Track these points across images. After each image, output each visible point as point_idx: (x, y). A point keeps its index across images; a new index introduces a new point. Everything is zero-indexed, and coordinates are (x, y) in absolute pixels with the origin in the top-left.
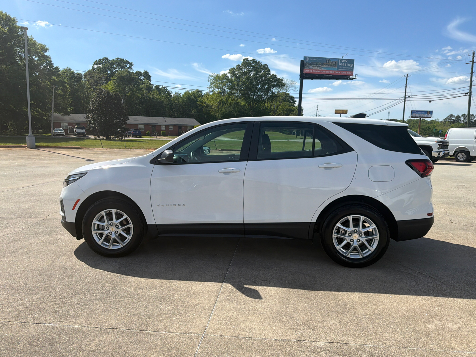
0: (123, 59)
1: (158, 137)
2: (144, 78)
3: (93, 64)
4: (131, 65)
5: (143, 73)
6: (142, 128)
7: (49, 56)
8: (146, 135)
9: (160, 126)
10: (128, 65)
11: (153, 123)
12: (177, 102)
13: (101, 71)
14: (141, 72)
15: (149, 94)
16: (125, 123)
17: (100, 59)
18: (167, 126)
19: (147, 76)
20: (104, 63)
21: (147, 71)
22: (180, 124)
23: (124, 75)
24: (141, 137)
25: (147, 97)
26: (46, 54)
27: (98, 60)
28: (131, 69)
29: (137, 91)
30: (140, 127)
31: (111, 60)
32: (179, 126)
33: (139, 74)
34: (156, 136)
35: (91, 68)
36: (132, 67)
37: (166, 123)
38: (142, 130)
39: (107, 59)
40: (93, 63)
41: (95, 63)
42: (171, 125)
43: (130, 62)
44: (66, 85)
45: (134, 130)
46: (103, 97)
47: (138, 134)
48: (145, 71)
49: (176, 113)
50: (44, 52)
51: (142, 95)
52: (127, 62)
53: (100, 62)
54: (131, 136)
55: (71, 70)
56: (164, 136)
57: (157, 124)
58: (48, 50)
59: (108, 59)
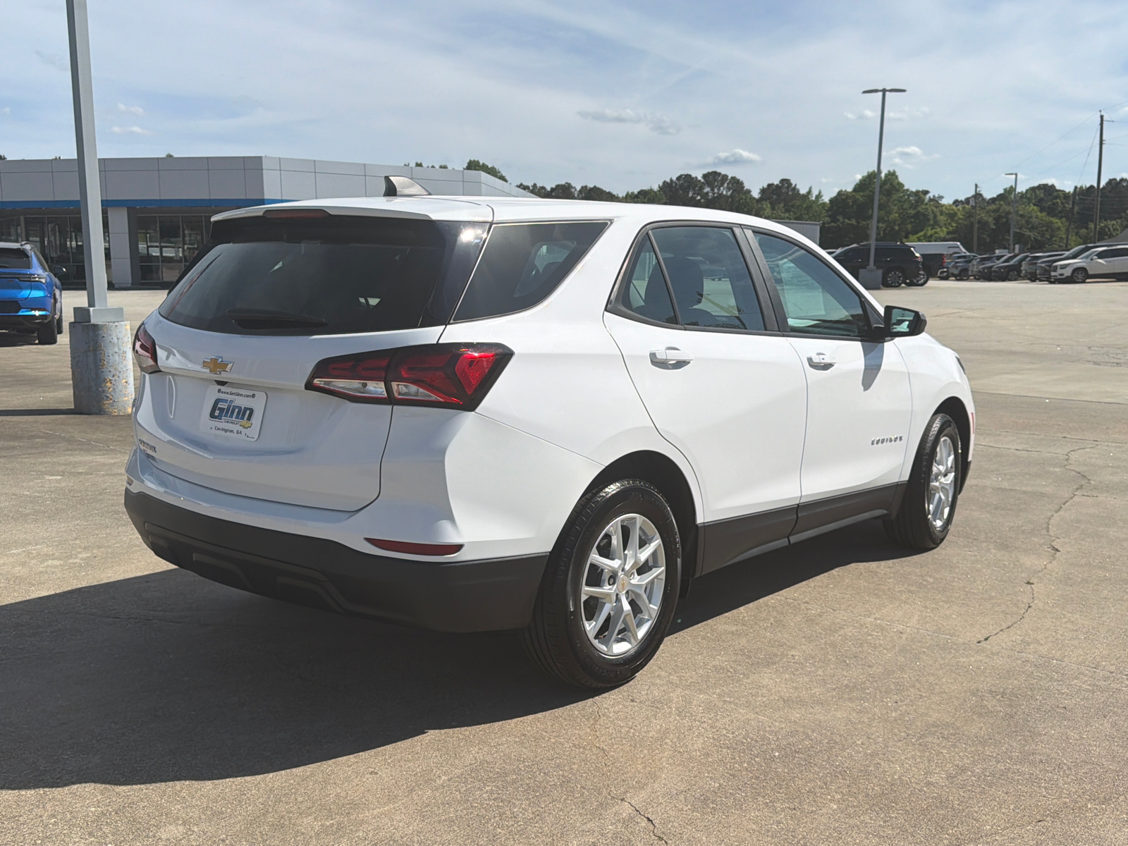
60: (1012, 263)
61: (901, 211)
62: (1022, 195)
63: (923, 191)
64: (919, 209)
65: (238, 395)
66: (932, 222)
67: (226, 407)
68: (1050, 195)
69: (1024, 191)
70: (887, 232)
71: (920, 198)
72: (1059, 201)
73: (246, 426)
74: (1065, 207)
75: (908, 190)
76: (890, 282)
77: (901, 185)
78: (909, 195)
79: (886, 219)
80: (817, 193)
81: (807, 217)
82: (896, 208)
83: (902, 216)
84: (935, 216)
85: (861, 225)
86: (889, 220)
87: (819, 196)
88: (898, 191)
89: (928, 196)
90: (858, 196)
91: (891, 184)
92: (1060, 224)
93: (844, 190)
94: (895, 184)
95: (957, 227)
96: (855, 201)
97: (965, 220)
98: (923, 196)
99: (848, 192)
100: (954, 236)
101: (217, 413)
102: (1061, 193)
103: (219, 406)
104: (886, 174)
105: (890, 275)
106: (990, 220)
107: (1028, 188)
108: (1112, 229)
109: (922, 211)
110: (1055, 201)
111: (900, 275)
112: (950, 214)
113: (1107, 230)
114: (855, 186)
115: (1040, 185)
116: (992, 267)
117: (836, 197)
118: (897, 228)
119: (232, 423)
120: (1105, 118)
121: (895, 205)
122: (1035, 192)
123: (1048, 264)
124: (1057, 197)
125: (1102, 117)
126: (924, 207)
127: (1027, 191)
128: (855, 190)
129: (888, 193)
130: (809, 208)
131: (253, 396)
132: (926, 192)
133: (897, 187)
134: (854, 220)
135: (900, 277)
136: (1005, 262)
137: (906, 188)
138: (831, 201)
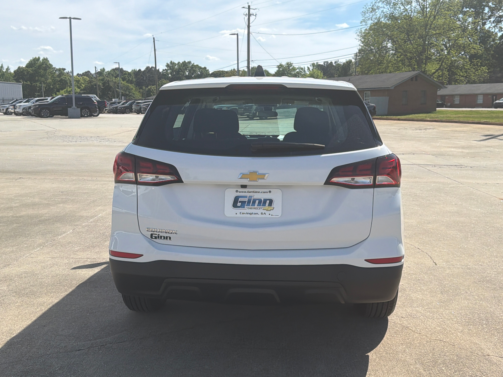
60: (126, 105)
61: (53, 78)
62: (109, 73)
63: (62, 68)
64: (62, 77)
65: (256, 192)
66: (69, 84)
67: (247, 200)
68: (122, 73)
69: (110, 71)
70: (47, 88)
71: (61, 72)
72: (126, 76)
73: (269, 209)
74: (129, 79)
75: (55, 68)
76: (83, 115)
77: (51, 65)
78: (56, 71)
79: (46, 82)
80: (7, 68)
81: (3, 80)
82: (50, 76)
83: (53, 81)
84: (70, 81)
85: (33, 84)
86: (47, 83)
87: (8, 69)
88: (50, 68)
89: (65, 71)
90: (30, 70)
91: (46, 64)
92: (132, 87)
93: (21, 66)
94: (48, 64)
95: (85, 87)
96: (28, 72)
97: (88, 83)
98: (62, 71)
99: (23, 68)
100: (84, 91)
101: (239, 204)
102: (127, 72)
103: (239, 200)
104: (42, 59)
105: (83, 111)
106: (101, 84)
107: (111, 69)
108: (153, 90)
109: (64, 78)
110: (125, 76)
111: (88, 111)
112: (76, 80)
113: (151, 90)
114: (27, 64)
115: (116, 68)
116: (117, 107)
117: (17, 70)
118: (52, 87)
119: (254, 209)
120: (155, 39)
121: (49, 75)
122: (115, 71)
123: (146, 106)
124: (125, 74)
125: (154, 38)
126: (64, 77)
127: (111, 70)
128: (27, 66)
129: (45, 69)
130: (3, 74)
131: (270, 192)
132: (64, 69)
133: (49, 66)
134: (29, 82)
135: (88, 112)
136: (123, 104)
137: (54, 66)
138: (15, 72)
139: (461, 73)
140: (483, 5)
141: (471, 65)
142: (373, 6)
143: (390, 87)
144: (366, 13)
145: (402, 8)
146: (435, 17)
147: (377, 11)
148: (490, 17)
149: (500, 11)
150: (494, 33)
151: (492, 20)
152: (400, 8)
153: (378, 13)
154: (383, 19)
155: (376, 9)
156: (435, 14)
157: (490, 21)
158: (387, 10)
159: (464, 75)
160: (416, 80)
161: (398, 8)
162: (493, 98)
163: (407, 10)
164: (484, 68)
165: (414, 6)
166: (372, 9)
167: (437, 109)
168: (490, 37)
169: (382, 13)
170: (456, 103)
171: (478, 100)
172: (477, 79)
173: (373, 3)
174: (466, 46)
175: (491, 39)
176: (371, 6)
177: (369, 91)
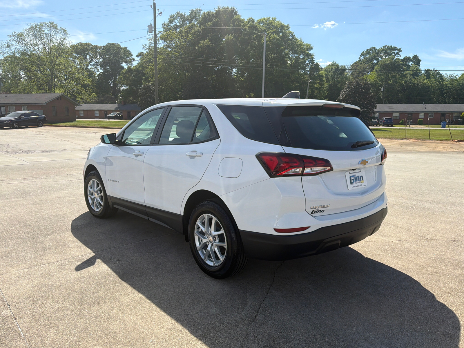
0: (391, 46)
1: (411, 126)
2: (412, 63)
3: (360, 56)
4: (399, 51)
5: (412, 58)
6: (397, 117)
7: (312, 54)
8: (399, 124)
9: (418, 114)
10: (396, 52)
11: (410, 111)
12: (451, 86)
13: (367, 61)
14: (410, 57)
15: (414, 80)
16: (372, 112)
17: (367, 49)
18: (426, 114)
19: (417, 60)
20: (371, 53)
21: (417, 55)
22: (444, 111)
23: (388, 62)
24: (392, 126)
25: (411, 83)
26: (310, 52)
27: (365, 51)
28: (398, 56)
29: (400, 78)
30: (394, 116)
31: (378, 49)
32: (441, 113)
33: (407, 59)
34: (408, 125)
35: (358, 60)
36: (400, 53)
37: (426, 110)
38: (397, 118)
39: (374, 48)
40: (360, 54)
41: (362, 54)
42: (432, 113)
43: (398, 48)
44: (323, 78)
45: (385, 118)
46: (352, 87)
47: (390, 123)
48: (415, 56)
49: (448, 99)
50: (309, 51)
51: (406, 82)
52: (396, 49)
53: (367, 52)
54: (382, 125)
55: (336, 64)
56: (421, 124)
57: (415, 111)
58: (313, 48)
59: (376, 48)
65: (356, 173)
67: (354, 178)
73: (363, 182)
119: (358, 183)
131: (361, 171)
139: (79, 96)
140: (86, 54)
141: (85, 92)
142: (8, 43)
143: (43, 103)
144: (2, 47)
145: (32, 48)
146: (57, 57)
147: (11, 47)
148: (91, 62)
149: (97, 59)
150: (94, 72)
151: (92, 63)
152: (30, 48)
153: (13, 49)
154: (17, 54)
155: (11, 46)
156: (57, 55)
157: (91, 64)
158: (20, 47)
159: (82, 97)
160: (61, 99)
161: (29, 48)
162: (105, 113)
163: (35, 50)
164: (94, 94)
165: (40, 47)
166: (8, 45)
167: (77, 119)
168: (92, 75)
169: (15, 49)
170: (81, 115)
171: (96, 114)
172: (90, 100)
173: (8, 41)
174: (80, 79)
175: (93, 76)
176: (7, 43)
177: (26, 105)
